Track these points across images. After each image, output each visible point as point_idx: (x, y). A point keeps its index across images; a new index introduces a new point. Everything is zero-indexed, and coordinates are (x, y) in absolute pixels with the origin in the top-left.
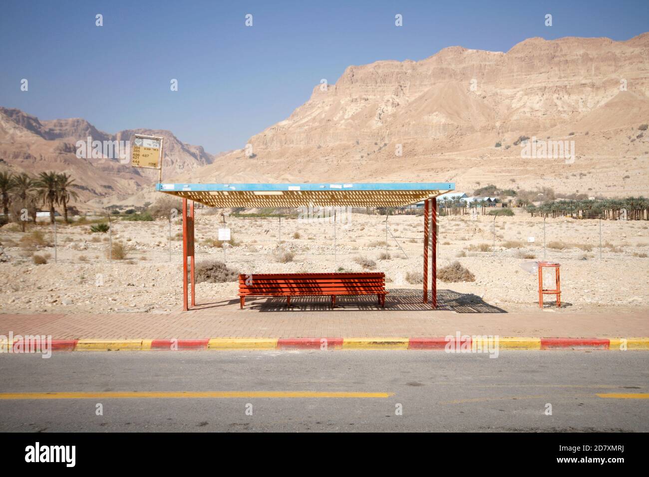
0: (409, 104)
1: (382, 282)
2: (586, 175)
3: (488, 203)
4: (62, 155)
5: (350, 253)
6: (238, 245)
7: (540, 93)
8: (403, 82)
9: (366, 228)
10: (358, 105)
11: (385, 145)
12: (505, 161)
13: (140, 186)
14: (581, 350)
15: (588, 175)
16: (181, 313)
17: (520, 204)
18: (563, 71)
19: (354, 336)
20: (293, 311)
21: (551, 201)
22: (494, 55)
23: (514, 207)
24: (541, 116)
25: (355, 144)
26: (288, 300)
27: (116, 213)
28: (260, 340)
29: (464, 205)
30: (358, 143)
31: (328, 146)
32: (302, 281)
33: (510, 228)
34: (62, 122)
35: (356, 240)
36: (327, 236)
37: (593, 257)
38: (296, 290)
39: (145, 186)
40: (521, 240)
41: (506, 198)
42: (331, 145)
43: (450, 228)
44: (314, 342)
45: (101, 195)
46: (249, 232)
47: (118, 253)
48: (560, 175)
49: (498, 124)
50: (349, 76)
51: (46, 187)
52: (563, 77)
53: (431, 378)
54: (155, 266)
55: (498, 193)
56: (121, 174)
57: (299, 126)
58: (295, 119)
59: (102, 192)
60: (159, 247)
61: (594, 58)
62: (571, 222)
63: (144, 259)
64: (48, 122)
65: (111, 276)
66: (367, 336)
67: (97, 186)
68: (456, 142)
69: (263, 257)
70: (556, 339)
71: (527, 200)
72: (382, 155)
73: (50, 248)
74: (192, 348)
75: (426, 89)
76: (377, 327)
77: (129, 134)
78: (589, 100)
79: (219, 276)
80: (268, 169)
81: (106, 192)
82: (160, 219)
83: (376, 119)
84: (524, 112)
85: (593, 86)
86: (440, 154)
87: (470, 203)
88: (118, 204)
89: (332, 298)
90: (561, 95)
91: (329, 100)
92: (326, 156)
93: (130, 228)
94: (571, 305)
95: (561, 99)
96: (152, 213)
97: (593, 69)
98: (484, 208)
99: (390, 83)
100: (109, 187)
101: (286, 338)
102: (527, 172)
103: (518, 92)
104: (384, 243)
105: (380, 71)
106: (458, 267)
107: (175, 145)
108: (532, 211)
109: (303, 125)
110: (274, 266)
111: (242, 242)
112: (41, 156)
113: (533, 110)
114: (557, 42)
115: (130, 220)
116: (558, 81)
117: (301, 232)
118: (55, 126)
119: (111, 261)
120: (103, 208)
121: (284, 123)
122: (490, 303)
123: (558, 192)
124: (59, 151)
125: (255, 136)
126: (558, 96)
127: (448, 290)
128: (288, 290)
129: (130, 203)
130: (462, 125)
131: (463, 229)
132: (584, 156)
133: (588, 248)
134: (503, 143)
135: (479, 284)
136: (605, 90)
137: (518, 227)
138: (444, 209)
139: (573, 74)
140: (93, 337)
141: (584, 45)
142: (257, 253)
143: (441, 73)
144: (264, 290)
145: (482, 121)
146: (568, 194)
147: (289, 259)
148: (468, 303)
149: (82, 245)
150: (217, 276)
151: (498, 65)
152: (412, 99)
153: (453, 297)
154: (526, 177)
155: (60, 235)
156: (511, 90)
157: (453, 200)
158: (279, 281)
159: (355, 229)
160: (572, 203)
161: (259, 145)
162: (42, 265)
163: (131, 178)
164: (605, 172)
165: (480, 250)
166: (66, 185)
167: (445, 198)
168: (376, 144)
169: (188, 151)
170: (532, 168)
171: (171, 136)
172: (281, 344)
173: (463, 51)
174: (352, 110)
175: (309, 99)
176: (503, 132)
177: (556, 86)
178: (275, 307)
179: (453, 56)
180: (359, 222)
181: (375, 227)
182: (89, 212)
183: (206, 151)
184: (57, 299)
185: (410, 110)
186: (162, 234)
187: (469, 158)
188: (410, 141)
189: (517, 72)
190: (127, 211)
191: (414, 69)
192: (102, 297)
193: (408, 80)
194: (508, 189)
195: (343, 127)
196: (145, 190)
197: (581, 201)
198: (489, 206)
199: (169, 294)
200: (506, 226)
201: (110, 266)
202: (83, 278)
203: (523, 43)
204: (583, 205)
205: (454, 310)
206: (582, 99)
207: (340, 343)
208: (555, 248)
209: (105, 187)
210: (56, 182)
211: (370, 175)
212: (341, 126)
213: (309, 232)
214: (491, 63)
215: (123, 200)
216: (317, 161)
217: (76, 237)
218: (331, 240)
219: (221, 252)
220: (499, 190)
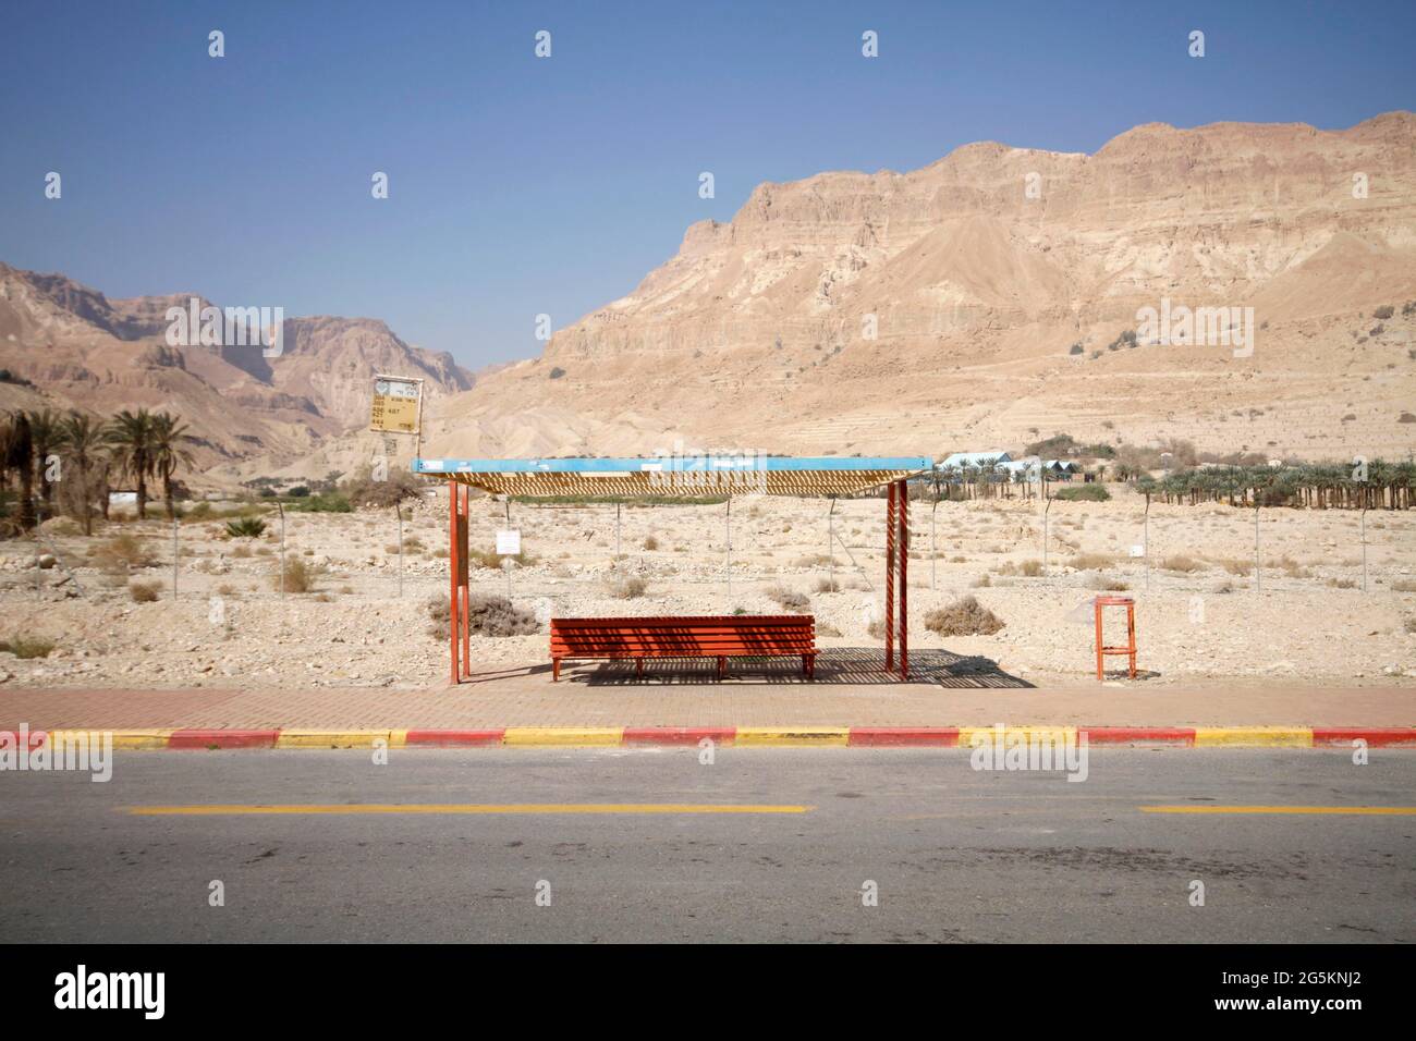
0: (888, 265)
1: (809, 632)
2: (1262, 414)
3: (1054, 473)
4: (154, 371)
5: (760, 579)
6: (533, 563)
7: (1164, 241)
8: (875, 218)
9: (795, 526)
10: (781, 265)
11: (838, 349)
12: (1093, 383)
13: (319, 437)
14: (1146, 746)
15: (1268, 414)
16: (449, 688)
17: (1122, 475)
18: (1213, 193)
19: (754, 725)
20: (648, 685)
21: (1188, 469)
22: (1068, 160)
23: (1109, 481)
24: (1167, 287)
25: (774, 347)
26: (639, 665)
27: (268, 495)
28: (592, 731)
29: (1004, 477)
30: (779, 345)
31: (716, 353)
32: (664, 631)
33: (1095, 528)
34: (154, 302)
35: (773, 552)
36: (714, 544)
37: (1246, 587)
38: (654, 646)
39: (328, 437)
40: (1117, 551)
41: (1093, 463)
42: (722, 350)
43: (970, 527)
44: (686, 734)
45: (236, 456)
46: (552, 536)
47: (297, 580)
48: (1208, 413)
49: (1076, 306)
50: (761, 204)
51: (130, 442)
52: (1214, 208)
53: (879, 787)
54: (371, 605)
55: (1075, 451)
56: (278, 411)
57: (656, 311)
58: (646, 295)
59: (237, 450)
60: (372, 568)
61: (1278, 167)
62: (1225, 514)
63: (348, 591)
64: (125, 304)
65: (285, 624)
66: (777, 724)
67: (229, 437)
68: (988, 343)
69: (584, 587)
70: (1103, 729)
71: (1138, 466)
72: (831, 370)
73: (154, 569)
74: (476, 744)
75: (923, 233)
76: (797, 711)
77: (296, 326)
78: (1270, 256)
79: (500, 625)
80: (589, 400)
81: (246, 449)
82: (365, 509)
83: (819, 294)
84: (1132, 281)
85: (1276, 224)
86: (953, 369)
87: (1017, 472)
88: (273, 475)
89: (719, 663)
90: (1209, 245)
91: (719, 255)
92: (712, 374)
93: (305, 528)
94: (1159, 675)
95: (1209, 252)
96: (349, 495)
97: (1277, 190)
98: (1046, 483)
99: (848, 218)
100: (253, 439)
101: (638, 728)
102: (1138, 407)
103: (1118, 237)
104: (827, 559)
105: (826, 194)
106: (971, 607)
107: (392, 350)
108: (1148, 489)
109: (664, 308)
110: (607, 605)
111: (540, 558)
112: (110, 374)
113: (1149, 276)
114: (1201, 133)
115: (303, 511)
116: (1202, 215)
117: (659, 537)
118: (139, 311)
119: (283, 596)
120: (240, 484)
121: (623, 303)
122: (1011, 672)
123: (1204, 450)
124: (146, 364)
125: (561, 331)
126: (1201, 245)
127: (940, 650)
128: (639, 647)
129: (298, 473)
130: (999, 308)
131: (995, 529)
132: (1259, 372)
133: (1241, 569)
134: (1086, 346)
135: (1003, 639)
136: (1303, 234)
137: (1111, 526)
138: (961, 485)
139: (1236, 200)
140: (305, 726)
141: (1257, 140)
142: (571, 580)
143: (956, 197)
144: (596, 647)
145: (1041, 300)
146: (1226, 453)
147: (636, 591)
148: (968, 673)
149: (218, 563)
150: (494, 625)
151: (1075, 182)
152: (895, 252)
153: (945, 661)
154: (1136, 418)
155: (165, 541)
156: (1104, 234)
157: (980, 467)
158: (623, 631)
159: (772, 529)
160: (1232, 474)
161: (570, 351)
162: (149, 604)
163: (300, 421)
164: (1304, 408)
165: (1022, 572)
166: (170, 438)
167: (963, 463)
168: (818, 348)
169: (421, 364)
170: (1148, 399)
171: (384, 332)
172: (628, 737)
173: (1002, 151)
174: (766, 276)
175: (675, 252)
176: (1086, 323)
177: (1199, 226)
178: (615, 678)
179: (980, 162)
180: (781, 514)
181: (814, 525)
182: (210, 492)
183: (457, 363)
184: (212, 665)
185: (891, 277)
186: (375, 540)
187: (1013, 377)
188: (888, 342)
189: (1116, 195)
190: (292, 490)
191: (897, 190)
192: (293, 662)
193: (884, 213)
194: (1097, 443)
195: (748, 312)
196: (329, 446)
197: (1252, 468)
198: (1057, 479)
199: (416, 657)
200: (1087, 524)
201: (284, 607)
202: (231, 629)
203: (1128, 134)
204: (1254, 477)
205: (941, 683)
206: (1253, 252)
207: (732, 735)
208: (1174, 569)
209: (244, 438)
210: (149, 431)
211: (805, 414)
212: (743, 310)
213: (676, 536)
214: (1061, 177)
215: (283, 466)
216: (693, 384)
217: (200, 547)
218: (722, 551)
219: (500, 577)
220: (1078, 445)
